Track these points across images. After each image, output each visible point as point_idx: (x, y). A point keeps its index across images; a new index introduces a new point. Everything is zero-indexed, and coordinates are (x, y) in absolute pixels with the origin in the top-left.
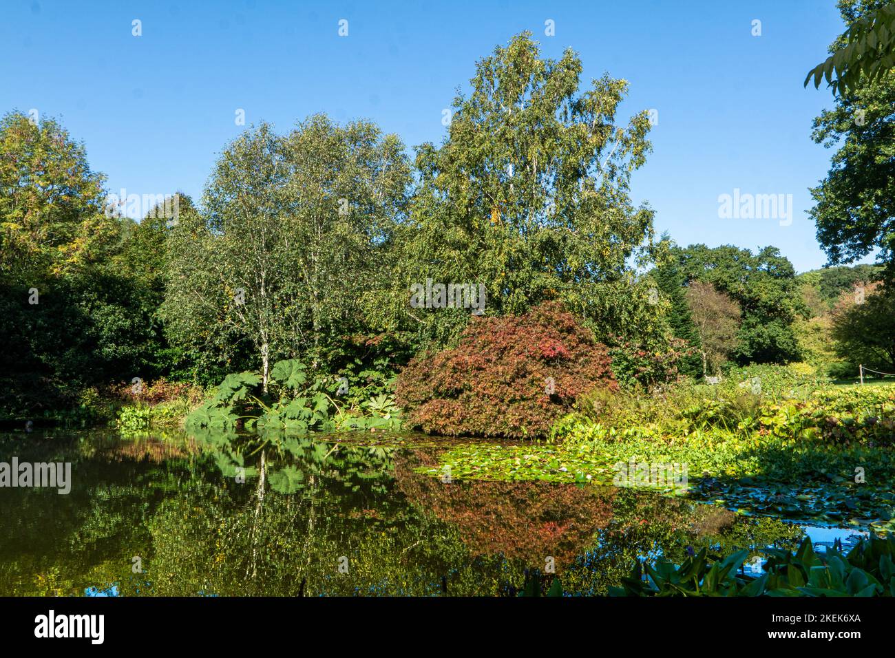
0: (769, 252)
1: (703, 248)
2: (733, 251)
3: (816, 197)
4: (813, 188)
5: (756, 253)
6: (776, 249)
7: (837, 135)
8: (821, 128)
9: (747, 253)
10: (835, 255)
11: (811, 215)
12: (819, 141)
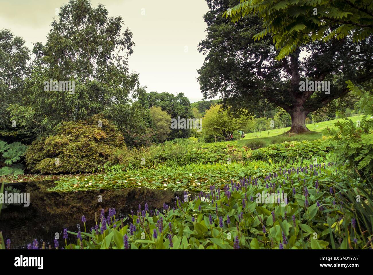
0: (180, 95)
1: (156, 93)
2: (167, 94)
3: (199, 73)
4: (198, 70)
5: (176, 95)
6: (183, 94)
7: (206, 50)
8: (201, 46)
9: (172, 95)
10: (206, 95)
11: (198, 80)
12: (200, 52)
